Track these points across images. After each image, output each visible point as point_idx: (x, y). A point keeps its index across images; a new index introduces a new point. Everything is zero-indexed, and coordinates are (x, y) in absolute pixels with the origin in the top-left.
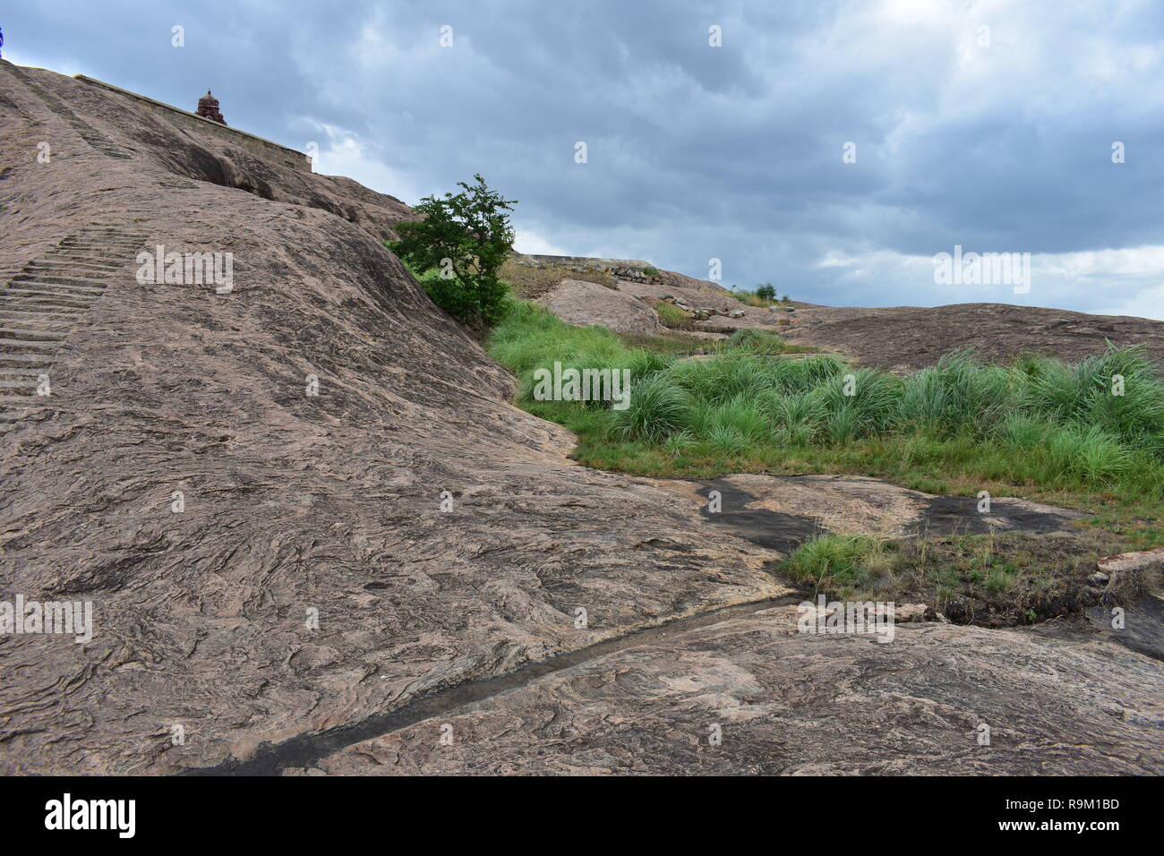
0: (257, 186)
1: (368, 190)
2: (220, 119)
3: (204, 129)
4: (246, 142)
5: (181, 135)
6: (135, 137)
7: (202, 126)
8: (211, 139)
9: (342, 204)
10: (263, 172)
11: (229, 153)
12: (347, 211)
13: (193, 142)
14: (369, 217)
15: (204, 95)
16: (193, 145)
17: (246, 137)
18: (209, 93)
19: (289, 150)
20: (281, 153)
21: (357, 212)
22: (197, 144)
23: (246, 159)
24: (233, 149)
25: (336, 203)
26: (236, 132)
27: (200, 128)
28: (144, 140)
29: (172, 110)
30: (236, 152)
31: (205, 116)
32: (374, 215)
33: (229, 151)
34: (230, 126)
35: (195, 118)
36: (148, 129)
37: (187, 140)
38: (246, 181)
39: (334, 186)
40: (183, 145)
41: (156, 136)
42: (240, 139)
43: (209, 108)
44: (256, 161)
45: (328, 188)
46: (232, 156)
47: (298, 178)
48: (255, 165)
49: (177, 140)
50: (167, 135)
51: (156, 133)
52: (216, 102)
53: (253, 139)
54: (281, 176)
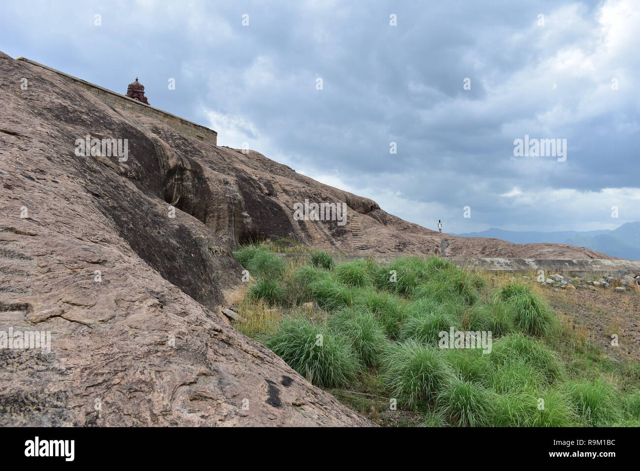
0: (189, 167)
1: (274, 162)
2: (145, 100)
3: (132, 108)
4: (167, 120)
5: (111, 112)
6: (45, 112)
7: (131, 106)
8: (139, 117)
9: (261, 178)
10: (189, 149)
11: (156, 130)
12: (265, 185)
13: (122, 119)
14: (285, 191)
15: (132, 81)
16: (123, 123)
17: (166, 115)
18: (137, 80)
19: (200, 126)
20: (194, 129)
21: (274, 186)
22: (127, 122)
23: (172, 136)
24: (160, 126)
25: (254, 177)
26: (158, 112)
27: (129, 108)
28: (58, 117)
29: (105, 92)
30: (163, 129)
31: (133, 98)
32: (287, 188)
33: (156, 128)
34: (152, 106)
35: (125, 99)
36: (67, 103)
37: (116, 118)
38: (180, 163)
39: (247, 159)
40: (111, 124)
41: (76, 111)
42: (161, 117)
43: (136, 91)
44: (181, 138)
45: (242, 161)
46: (159, 133)
47: (218, 153)
48: (181, 142)
49: (104, 117)
50: (91, 110)
51: (76, 107)
52: (142, 87)
53: (172, 117)
54: (203, 152)
